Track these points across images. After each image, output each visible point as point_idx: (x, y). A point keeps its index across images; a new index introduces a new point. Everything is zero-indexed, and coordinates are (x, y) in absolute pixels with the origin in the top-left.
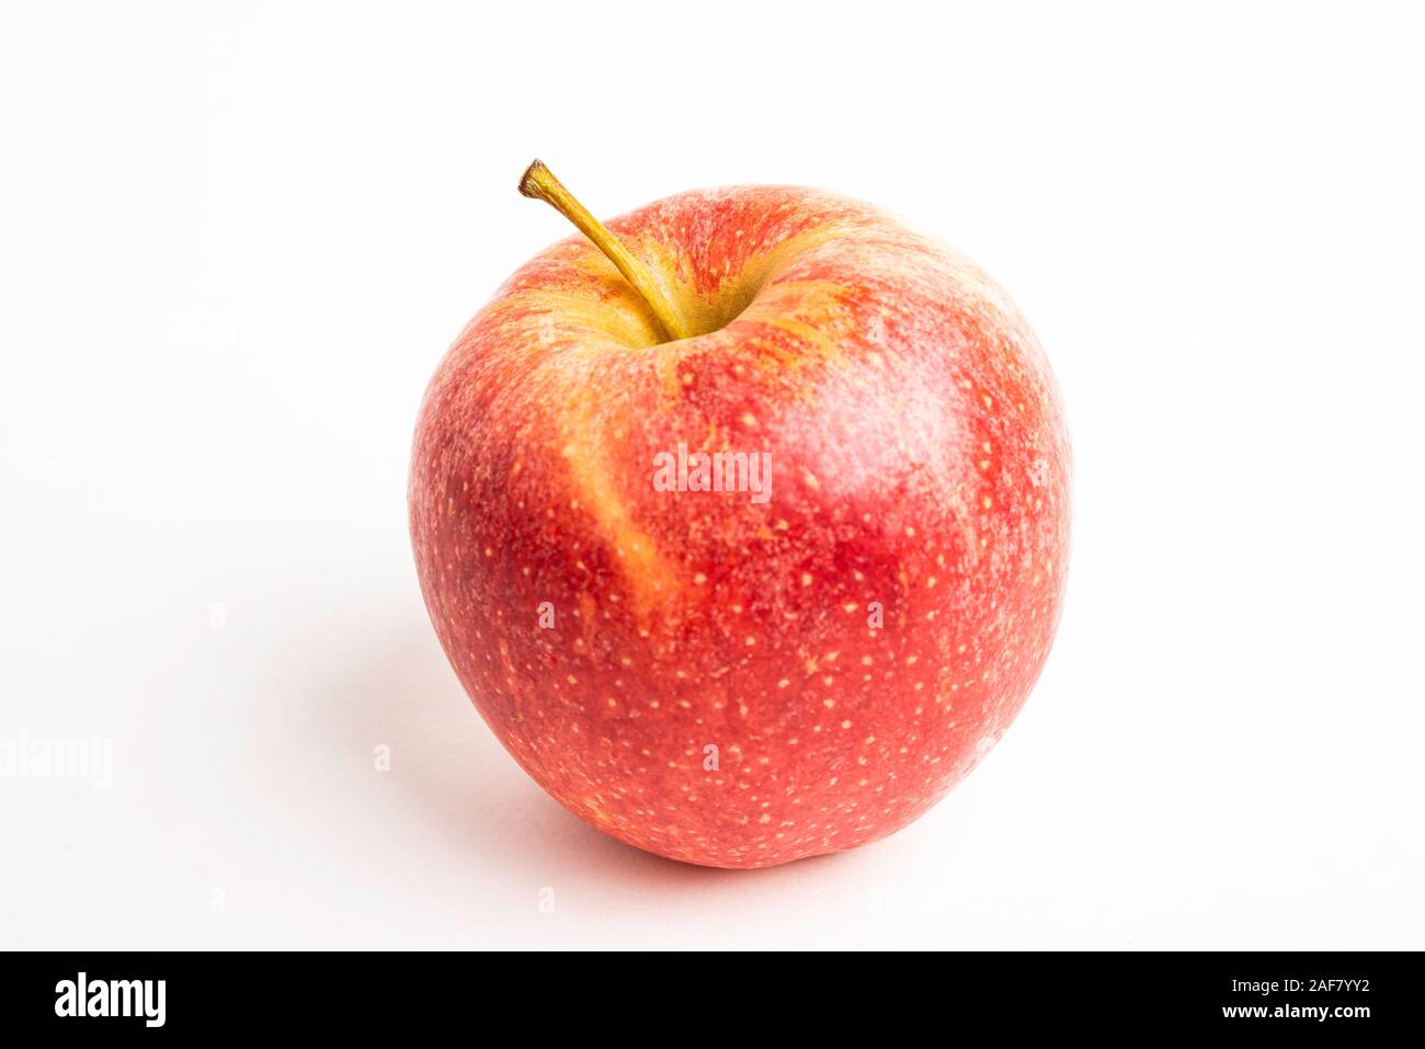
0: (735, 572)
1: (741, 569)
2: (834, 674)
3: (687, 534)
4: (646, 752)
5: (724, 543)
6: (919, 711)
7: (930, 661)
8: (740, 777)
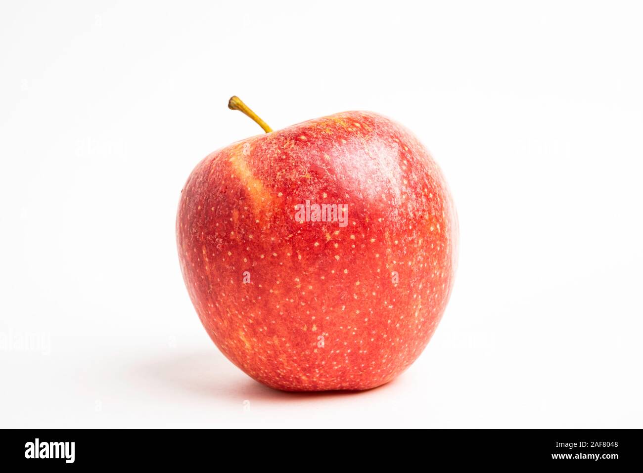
0: (295, 191)
1: (297, 190)
2: (338, 242)
3: (276, 177)
4: (260, 286)
5: (290, 180)
6: (379, 270)
7: (381, 243)
8: (301, 298)
